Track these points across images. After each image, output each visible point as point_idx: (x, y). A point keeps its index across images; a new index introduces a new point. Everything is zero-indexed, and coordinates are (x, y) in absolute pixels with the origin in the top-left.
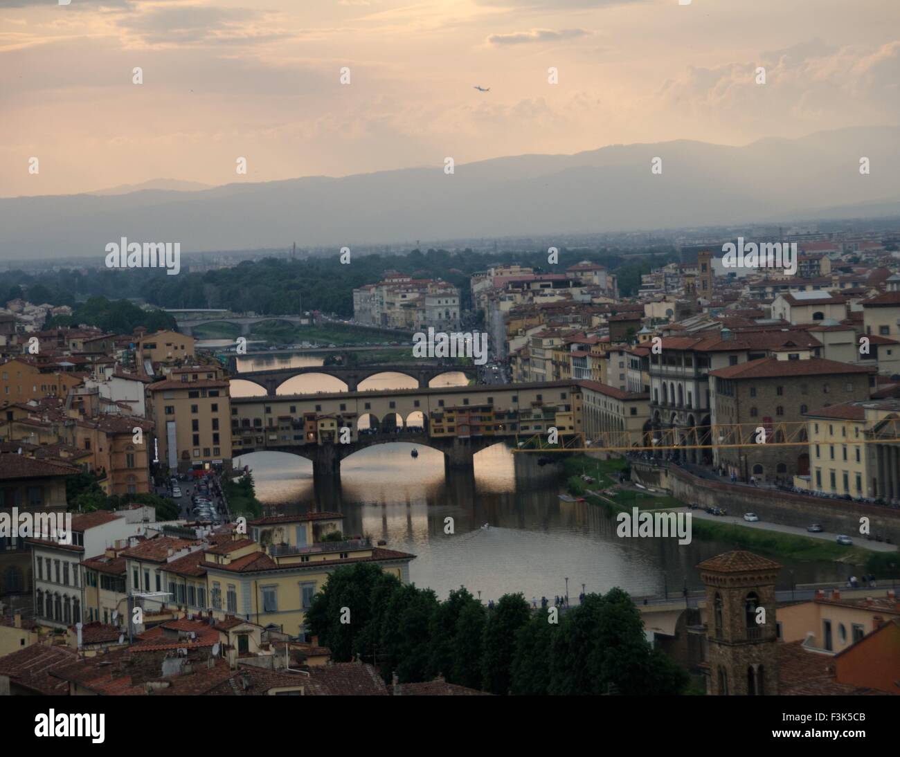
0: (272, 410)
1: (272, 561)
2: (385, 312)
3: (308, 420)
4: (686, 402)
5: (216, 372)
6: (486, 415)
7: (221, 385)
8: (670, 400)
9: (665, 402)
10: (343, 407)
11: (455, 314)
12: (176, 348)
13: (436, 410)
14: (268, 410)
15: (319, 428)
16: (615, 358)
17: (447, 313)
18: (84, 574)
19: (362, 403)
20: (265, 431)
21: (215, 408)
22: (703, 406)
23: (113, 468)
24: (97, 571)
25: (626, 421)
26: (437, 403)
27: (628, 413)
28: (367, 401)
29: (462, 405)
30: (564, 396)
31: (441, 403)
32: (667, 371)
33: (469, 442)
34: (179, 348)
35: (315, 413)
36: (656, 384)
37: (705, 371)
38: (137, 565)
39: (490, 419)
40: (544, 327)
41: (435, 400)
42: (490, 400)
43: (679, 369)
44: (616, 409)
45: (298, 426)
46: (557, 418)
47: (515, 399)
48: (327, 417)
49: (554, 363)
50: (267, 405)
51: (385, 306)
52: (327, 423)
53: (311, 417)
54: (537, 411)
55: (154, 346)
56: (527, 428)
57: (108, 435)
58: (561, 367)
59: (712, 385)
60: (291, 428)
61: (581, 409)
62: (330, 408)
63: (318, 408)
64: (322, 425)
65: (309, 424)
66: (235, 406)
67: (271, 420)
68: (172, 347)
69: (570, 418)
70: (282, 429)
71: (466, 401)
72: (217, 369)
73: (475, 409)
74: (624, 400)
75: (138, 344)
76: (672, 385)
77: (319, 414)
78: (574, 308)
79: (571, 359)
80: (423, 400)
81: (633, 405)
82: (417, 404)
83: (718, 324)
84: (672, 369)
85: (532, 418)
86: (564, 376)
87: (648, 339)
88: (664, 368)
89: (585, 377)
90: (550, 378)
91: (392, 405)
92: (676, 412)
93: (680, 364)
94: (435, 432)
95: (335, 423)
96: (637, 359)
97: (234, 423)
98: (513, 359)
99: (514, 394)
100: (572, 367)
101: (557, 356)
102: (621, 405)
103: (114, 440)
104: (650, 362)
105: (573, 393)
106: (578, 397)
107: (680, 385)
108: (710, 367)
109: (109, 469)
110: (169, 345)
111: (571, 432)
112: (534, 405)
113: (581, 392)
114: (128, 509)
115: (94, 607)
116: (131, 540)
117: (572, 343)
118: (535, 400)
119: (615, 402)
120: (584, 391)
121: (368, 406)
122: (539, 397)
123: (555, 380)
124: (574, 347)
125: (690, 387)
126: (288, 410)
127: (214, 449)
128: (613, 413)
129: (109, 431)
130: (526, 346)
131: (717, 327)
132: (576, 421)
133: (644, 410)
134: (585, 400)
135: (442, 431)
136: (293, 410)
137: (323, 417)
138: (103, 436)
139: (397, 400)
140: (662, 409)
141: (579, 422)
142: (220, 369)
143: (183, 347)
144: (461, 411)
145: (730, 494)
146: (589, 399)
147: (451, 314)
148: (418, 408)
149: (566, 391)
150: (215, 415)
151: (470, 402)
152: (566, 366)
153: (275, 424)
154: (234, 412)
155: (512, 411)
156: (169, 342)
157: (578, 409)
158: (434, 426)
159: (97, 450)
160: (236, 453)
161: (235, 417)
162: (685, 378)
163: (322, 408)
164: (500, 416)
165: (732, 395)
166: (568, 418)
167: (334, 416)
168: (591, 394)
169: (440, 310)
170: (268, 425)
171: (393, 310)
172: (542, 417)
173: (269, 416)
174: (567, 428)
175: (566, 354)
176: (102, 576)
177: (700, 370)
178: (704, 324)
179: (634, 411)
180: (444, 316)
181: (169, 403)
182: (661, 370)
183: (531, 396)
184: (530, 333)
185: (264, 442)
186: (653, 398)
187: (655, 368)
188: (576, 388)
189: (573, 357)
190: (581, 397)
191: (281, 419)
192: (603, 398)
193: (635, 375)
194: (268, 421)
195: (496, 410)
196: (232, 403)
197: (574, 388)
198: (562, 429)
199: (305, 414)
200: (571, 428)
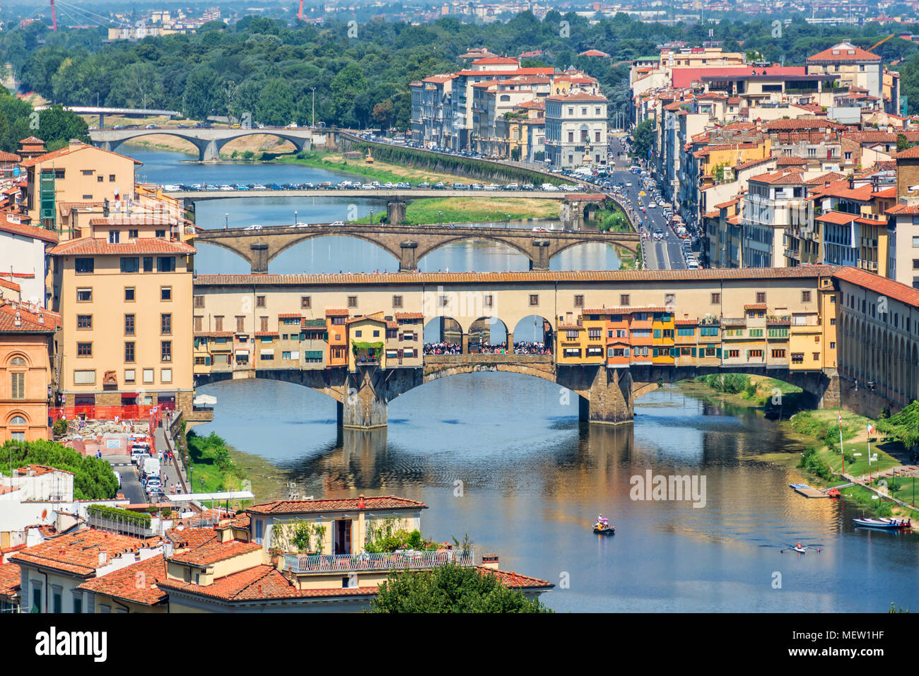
0: (268, 301)
3: (333, 323)
5: (171, 228)
6: (661, 325)
10: (398, 302)
12: (100, 179)
13: (570, 313)
14: (261, 302)
15: (353, 338)
16: (905, 229)
20: (253, 341)
26: (572, 300)
29: (616, 307)
31: (579, 301)
33: (628, 376)
34: (106, 179)
35: (346, 311)
39: (668, 333)
41: (567, 294)
45: (314, 332)
46: (792, 339)
47: (716, 299)
48: (369, 321)
49: (788, 234)
50: (259, 293)
52: (368, 330)
53: (339, 318)
54: (757, 322)
55: (60, 173)
56: (735, 353)
60: (302, 336)
61: (838, 322)
62: (376, 303)
63: (353, 302)
64: (359, 334)
65: (334, 330)
66: (200, 293)
67: (264, 318)
68: (94, 177)
69: (817, 340)
70: (285, 336)
71: (625, 301)
73: (640, 315)
77: (353, 312)
78: (829, 131)
79: (822, 228)
80: (544, 294)
82: (534, 301)
85: (746, 335)
89: (846, 263)
90: (779, 262)
94: (566, 354)
95: (382, 331)
99: (715, 290)
100: (821, 244)
105: (824, 292)
110: (88, 173)
111: (817, 365)
112: (751, 312)
114: (25, 474)
116: (30, 532)
117: (825, 197)
118: (752, 302)
120: (842, 288)
122: (761, 298)
123: (789, 265)
124: (828, 205)
126: (299, 302)
127: (163, 368)
130: (738, 198)
134: (845, 307)
135: (580, 353)
136: (306, 302)
137: (359, 320)
141: (832, 345)
143: (112, 178)
144: (615, 317)
146: (852, 305)
148: (536, 309)
149: (810, 287)
150: (166, 307)
151: (631, 300)
152: (812, 241)
153: (272, 328)
154: (199, 303)
155: (708, 321)
156: (88, 167)
158: (563, 343)
160: (201, 378)
161: (198, 312)
163: (359, 301)
164: (687, 328)
167: (381, 318)
170: (258, 329)
172: (765, 335)
173: (261, 312)
174: (811, 356)
175: (812, 217)
181: (85, 283)
184: (744, 175)
185: (251, 359)
189: (824, 225)
191: (285, 319)
194: (259, 322)
195: (679, 318)
196: (197, 288)
197: (826, 283)
198: (798, 358)
199: (327, 311)
200: (816, 356)
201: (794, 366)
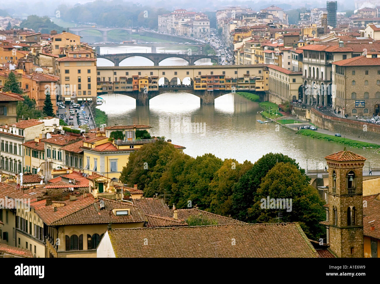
0: (117, 74)
1: (115, 147)
2: (173, 27)
3: (134, 79)
4: (320, 77)
5: (90, 54)
6: (222, 80)
7: (92, 60)
8: (312, 76)
9: (310, 77)
10: (152, 73)
11: (207, 30)
12: (71, 41)
13: (197, 76)
14: (115, 74)
15: (140, 83)
16: (286, 55)
17: (204, 29)
18: (24, 149)
19: (161, 72)
20: (113, 84)
21: (89, 71)
22: (329, 79)
23: (39, 98)
24: (30, 148)
25: (290, 86)
26: (198, 73)
27: (291, 81)
28: (164, 71)
29: (209, 74)
30: (260, 72)
31: (200, 73)
32: (312, 61)
33: (213, 93)
35: (138, 76)
36: (306, 67)
37: (330, 62)
38: (50, 146)
39: (223, 82)
40: (251, 38)
41: (197, 71)
42: (224, 73)
43: (318, 61)
44: (286, 80)
45: (130, 81)
46: (256, 83)
47: (236, 73)
48: (144, 78)
49: (255, 55)
50: (115, 71)
51: (174, 24)
52: (144, 81)
53: (136, 78)
54: (247, 79)
55: (60, 40)
56: (241, 87)
57: (37, 82)
58: (259, 58)
59: (333, 69)
60: (126, 82)
61: (268, 78)
62: (146, 74)
63: (140, 73)
64: (141, 82)
65: (134, 81)
66: (99, 71)
67: (116, 78)
68: (69, 41)
69: (263, 83)
70: (122, 83)
71: (212, 73)
72: (91, 53)
73: (216, 77)
74: (290, 75)
75: (52, 39)
76: (314, 68)
77: (140, 76)
79: (264, 54)
80: (191, 71)
81: (294, 77)
82: (188, 73)
83: (338, 39)
84: (314, 60)
85: (244, 82)
86: (260, 62)
87: (302, 45)
88: (310, 60)
89: (271, 63)
90: (253, 63)
91: (176, 73)
92: (315, 82)
93: (318, 58)
94: (196, 87)
95: (148, 81)
96: (297, 55)
97: (98, 79)
98: (236, 53)
99: (236, 70)
100: (265, 58)
101: (257, 52)
102: (288, 77)
103: (40, 85)
104: (303, 57)
105: (265, 71)
106: (267, 73)
107: (318, 68)
108: (333, 60)
109: (37, 99)
110: (68, 39)
111: (263, 90)
112: (245, 75)
113: (268, 70)
114: (46, 119)
115: (29, 166)
116: (47, 134)
117: (265, 46)
118: (246, 73)
119: (285, 76)
120: (269, 69)
121: (164, 73)
122: (248, 72)
123: (256, 64)
124: (266, 48)
125: (322, 69)
126: (125, 74)
127: (88, 91)
128: (284, 81)
129: (38, 81)
130: (243, 46)
131: (337, 40)
132: (266, 85)
133: (299, 80)
134: (270, 74)
135: (200, 87)
136: (127, 74)
137: (141, 78)
138: (34, 83)
139: (178, 71)
140: (308, 80)
141: (267, 85)
142: (92, 52)
143: (74, 41)
144: (209, 77)
145: (340, 123)
146: (272, 74)
147: (206, 30)
148: (188, 75)
149: (261, 69)
150: (89, 75)
151: (214, 73)
152: (262, 57)
153: (118, 80)
154: (99, 74)
155: (234, 79)
156: (67, 38)
157: (267, 78)
158: (196, 84)
159: (32, 89)
160: (99, 94)
161: (99, 76)
162: (320, 65)
163: (141, 73)
164: (228, 80)
165: (343, 74)
166: (262, 83)
167: (147, 77)
168: (274, 72)
169: (200, 27)
170: (115, 81)
171: (177, 27)
172: (249, 82)
173: (115, 76)
174: (261, 88)
175: (262, 51)
176: (33, 151)
177: (328, 61)
178: (330, 39)
179: (294, 81)
180: (202, 31)
181: (67, 68)
182: (309, 61)
183: (244, 72)
184: (244, 40)
185: (112, 89)
186: (304, 74)
187: (305, 59)
188: (266, 68)
189: (265, 53)
190: (268, 73)
191: (121, 78)
192: (279, 74)
193: (296, 63)
194: (114, 79)
195: (226, 77)
196: (97, 69)
197: (265, 68)
198: (258, 88)
199: (133, 76)
200: (263, 88)
201: (257, 90)
